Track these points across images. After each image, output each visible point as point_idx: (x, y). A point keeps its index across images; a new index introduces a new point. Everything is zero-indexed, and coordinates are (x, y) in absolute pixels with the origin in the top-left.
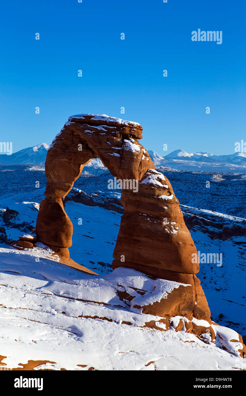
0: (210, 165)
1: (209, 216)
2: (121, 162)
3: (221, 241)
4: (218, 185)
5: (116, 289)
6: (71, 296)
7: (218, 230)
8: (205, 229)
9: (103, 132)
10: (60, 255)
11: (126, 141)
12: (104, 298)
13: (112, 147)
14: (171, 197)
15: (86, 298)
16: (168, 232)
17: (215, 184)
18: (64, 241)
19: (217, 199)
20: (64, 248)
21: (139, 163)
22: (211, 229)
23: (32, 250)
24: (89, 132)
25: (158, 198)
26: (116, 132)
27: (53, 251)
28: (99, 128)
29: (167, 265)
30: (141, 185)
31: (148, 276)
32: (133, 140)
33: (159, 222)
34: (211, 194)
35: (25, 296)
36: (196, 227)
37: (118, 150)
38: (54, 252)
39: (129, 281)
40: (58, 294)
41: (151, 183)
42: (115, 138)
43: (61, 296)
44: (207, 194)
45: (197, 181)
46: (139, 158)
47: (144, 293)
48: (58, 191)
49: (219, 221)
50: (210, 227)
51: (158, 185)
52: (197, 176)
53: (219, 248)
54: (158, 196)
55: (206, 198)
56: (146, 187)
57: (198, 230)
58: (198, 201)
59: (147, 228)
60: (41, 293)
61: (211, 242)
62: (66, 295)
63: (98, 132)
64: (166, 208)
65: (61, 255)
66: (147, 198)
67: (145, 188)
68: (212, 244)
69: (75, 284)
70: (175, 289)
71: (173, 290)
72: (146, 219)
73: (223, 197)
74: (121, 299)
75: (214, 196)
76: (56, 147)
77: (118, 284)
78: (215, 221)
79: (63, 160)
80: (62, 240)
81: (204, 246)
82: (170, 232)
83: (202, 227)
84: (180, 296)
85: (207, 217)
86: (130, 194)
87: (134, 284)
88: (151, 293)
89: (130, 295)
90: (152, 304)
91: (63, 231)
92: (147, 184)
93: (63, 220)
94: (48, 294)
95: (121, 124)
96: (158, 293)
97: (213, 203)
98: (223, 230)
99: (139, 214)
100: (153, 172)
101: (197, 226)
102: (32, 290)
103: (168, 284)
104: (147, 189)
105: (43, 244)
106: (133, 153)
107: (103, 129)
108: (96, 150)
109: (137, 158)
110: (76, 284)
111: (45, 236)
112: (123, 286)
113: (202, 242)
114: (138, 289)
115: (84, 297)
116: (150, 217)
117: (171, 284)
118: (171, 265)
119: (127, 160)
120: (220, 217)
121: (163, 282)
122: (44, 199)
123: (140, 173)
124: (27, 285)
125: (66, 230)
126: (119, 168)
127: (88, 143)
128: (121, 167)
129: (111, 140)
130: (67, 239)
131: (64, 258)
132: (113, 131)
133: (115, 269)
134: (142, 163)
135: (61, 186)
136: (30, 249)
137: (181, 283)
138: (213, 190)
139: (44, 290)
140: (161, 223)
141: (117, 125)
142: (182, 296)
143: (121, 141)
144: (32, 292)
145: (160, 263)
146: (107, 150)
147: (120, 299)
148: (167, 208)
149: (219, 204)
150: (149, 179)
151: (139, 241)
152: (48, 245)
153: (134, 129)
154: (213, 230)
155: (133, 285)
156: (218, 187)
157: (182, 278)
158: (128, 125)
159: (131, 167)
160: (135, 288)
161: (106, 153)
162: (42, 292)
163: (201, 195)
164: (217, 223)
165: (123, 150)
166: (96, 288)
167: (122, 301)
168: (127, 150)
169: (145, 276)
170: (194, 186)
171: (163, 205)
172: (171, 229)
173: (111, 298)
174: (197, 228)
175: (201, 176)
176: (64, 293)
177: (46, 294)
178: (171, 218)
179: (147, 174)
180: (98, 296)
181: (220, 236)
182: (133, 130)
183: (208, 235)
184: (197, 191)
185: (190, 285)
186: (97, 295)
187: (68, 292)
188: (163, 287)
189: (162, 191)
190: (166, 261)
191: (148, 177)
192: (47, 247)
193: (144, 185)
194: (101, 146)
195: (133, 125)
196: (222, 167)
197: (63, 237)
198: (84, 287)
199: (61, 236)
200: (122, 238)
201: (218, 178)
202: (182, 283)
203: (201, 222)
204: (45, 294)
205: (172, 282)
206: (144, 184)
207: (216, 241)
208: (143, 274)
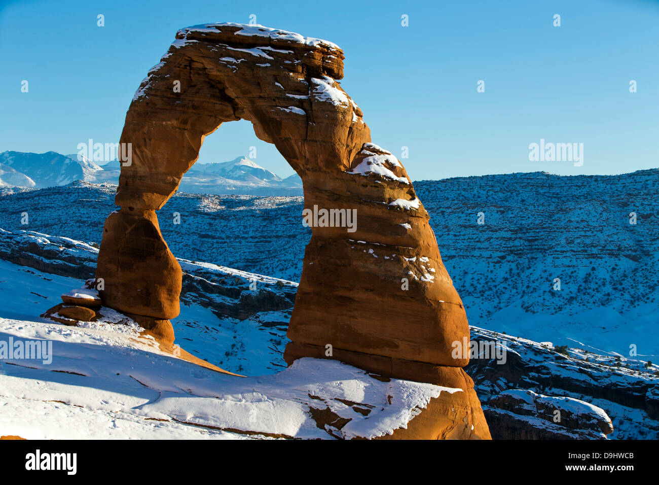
0: (188, 182)
1: (213, 274)
2: (307, 126)
3: (237, 321)
4: (212, 219)
5: (307, 404)
6: (212, 423)
7: (231, 302)
8: (207, 300)
9: (265, 61)
10: (156, 336)
11: (316, 81)
12: (285, 424)
13: (287, 95)
14: (416, 204)
15: (247, 427)
16: (416, 278)
17: (206, 217)
18: (166, 304)
19: (210, 245)
20: (163, 319)
21: (348, 129)
22: (218, 299)
23: (96, 324)
24: (231, 61)
25: (391, 204)
26: (293, 61)
27: (140, 326)
28: (255, 52)
29: (413, 348)
30: (352, 176)
31: (371, 374)
32: (331, 80)
33: (394, 258)
34: (199, 234)
35: (114, 425)
36: (189, 296)
37: (301, 101)
38: (143, 329)
39: (334, 387)
40: (182, 418)
41: (374, 173)
42: (291, 74)
43: (190, 424)
44: (191, 235)
45: (172, 210)
46: (348, 118)
47: (369, 411)
48: (149, 195)
49: (232, 285)
50: (217, 295)
51: (390, 178)
52: (172, 201)
53: (234, 334)
54: (391, 200)
55: (190, 243)
56: (365, 181)
57: (194, 301)
58: (175, 249)
59: (367, 270)
60: (145, 417)
61: (218, 324)
62: (201, 421)
63: (253, 62)
64: (407, 226)
65: (159, 335)
66: (367, 205)
67: (362, 183)
68: (220, 328)
69: (213, 397)
70: (432, 398)
71: (429, 401)
72: (365, 251)
73: (220, 240)
74: (321, 426)
75: (204, 239)
76: (152, 95)
77: (309, 395)
78: (224, 284)
79: (169, 122)
80: (160, 302)
81: (206, 332)
82: (420, 279)
83: (201, 296)
84: (444, 414)
85: (211, 277)
86: (327, 197)
87: (346, 393)
88: (383, 409)
89: (340, 417)
90: (392, 433)
91: (163, 283)
92: (365, 175)
93: (161, 257)
94: (160, 420)
95: (305, 44)
96: (399, 408)
97: (204, 251)
98: (239, 301)
99: (348, 241)
100: (374, 149)
101: (192, 294)
102: (123, 412)
103: (416, 389)
104: (365, 186)
105: (115, 311)
106: (334, 107)
107: (265, 55)
108: (247, 101)
109: (344, 117)
110: (217, 398)
111: (119, 293)
112: (322, 398)
113: (202, 324)
114: (354, 403)
115: (241, 423)
116: (374, 247)
117: (424, 390)
118: (422, 349)
119: (323, 123)
120: (235, 277)
121: (407, 385)
122: (116, 212)
123: (350, 152)
124: (111, 401)
125: (169, 280)
126: (303, 140)
127: (227, 86)
128: (308, 138)
129: (284, 78)
130: (172, 301)
131: (165, 342)
132: (287, 60)
133: (295, 363)
134: (354, 129)
135: (156, 183)
136: (90, 323)
137: (442, 387)
138: (203, 227)
139: (150, 411)
140: (399, 258)
141: (295, 46)
142: (449, 415)
143: (305, 82)
144: (125, 416)
145: (397, 346)
146: (274, 100)
147: (318, 426)
148: (410, 227)
149: (214, 254)
150: (369, 163)
151: (350, 300)
152: (128, 315)
153: (332, 56)
154: (222, 301)
155: (342, 394)
156: (212, 222)
157: (444, 375)
158: (319, 47)
159: (331, 137)
160: (348, 401)
161: (272, 107)
162: (146, 415)
163: (180, 236)
164: (229, 287)
165: (310, 102)
166: (262, 405)
167: (323, 431)
168: (322, 100)
169: (365, 374)
170: (167, 220)
171: (401, 221)
172: (420, 272)
173: (300, 424)
174: (191, 297)
175: (179, 200)
176: (195, 417)
177: (157, 420)
178: (420, 247)
179: (364, 154)
180: (272, 420)
181: (235, 312)
182: (330, 58)
183: (213, 310)
184: (173, 229)
185: (461, 390)
186: (268, 420)
187: (204, 414)
188: (408, 396)
189: (396, 190)
190: (410, 341)
191: (365, 160)
192: (127, 319)
193: (359, 177)
194: (261, 92)
195: (328, 48)
196: (213, 184)
197: (162, 295)
198: (236, 404)
199: (158, 293)
200: (308, 293)
201: (211, 205)
202: (444, 386)
203: (199, 287)
204: (154, 419)
205: (424, 384)
206: (359, 174)
207: (229, 321)
208: (360, 370)
